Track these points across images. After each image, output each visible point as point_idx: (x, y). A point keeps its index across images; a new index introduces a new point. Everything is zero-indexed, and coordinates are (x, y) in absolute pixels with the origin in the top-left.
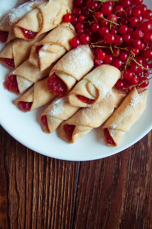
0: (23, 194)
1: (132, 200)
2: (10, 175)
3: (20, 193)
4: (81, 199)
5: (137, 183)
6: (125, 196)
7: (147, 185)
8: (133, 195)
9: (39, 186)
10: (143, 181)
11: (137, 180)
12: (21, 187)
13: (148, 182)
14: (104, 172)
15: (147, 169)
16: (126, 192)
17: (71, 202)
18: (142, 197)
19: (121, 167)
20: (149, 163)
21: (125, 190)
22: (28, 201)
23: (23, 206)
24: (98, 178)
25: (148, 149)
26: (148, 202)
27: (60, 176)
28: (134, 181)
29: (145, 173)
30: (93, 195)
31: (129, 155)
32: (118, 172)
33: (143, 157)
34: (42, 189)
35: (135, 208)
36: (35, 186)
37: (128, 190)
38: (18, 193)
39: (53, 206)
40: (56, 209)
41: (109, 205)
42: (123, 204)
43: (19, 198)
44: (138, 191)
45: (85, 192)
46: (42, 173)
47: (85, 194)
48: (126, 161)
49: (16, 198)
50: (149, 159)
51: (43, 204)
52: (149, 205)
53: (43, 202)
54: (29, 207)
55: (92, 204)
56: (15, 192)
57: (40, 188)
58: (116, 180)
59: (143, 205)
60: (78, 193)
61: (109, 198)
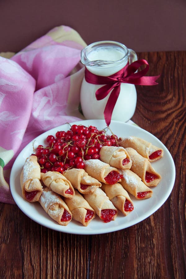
0: (38, 267)
1: (144, 268)
2: (25, 253)
3: (35, 266)
4: (95, 272)
5: (147, 254)
6: (137, 266)
7: (157, 254)
8: (144, 264)
9: (53, 259)
10: (152, 252)
11: (147, 252)
12: (36, 261)
13: (157, 252)
14: (113, 249)
15: (155, 243)
16: (137, 262)
17: (85, 269)
18: (154, 264)
19: (129, 243)
20: (155, 238)
21: (136, 261)
22: (43, 272)
23: (38, 276)
24: (109, 254)
25: (152, 228)
26: (161, 268)
27: (73, 249)
28: (143, 253)
29: (153, 246)
30: (106, 268)
31: (135, 233)
32: (127, 248)
33: (149, 234)
34: (56, 261)
35: (148, 274)
36: (49, 259)
37: (139, 260)
38: (33, 267)
39: (68, 273)
40: (71, 275)
41: (122, 275)
42: (136, 272)
43: (34, 270)
44: (149, 260)
45: (98, 266)
46: (56, 248)
47: (98, 268)
48: (133, 238)
49: (31, 271)
50: (154, 234)
51: (57, 273)
52: (162, 270)
53: (57, 271)
54: (44, 276)
55: (106, 276)
56: (30, 266)
57: (54, 260)
58: (126, 253)
59: (156, 271)
60: (90, 268)
61: (121, 269)
